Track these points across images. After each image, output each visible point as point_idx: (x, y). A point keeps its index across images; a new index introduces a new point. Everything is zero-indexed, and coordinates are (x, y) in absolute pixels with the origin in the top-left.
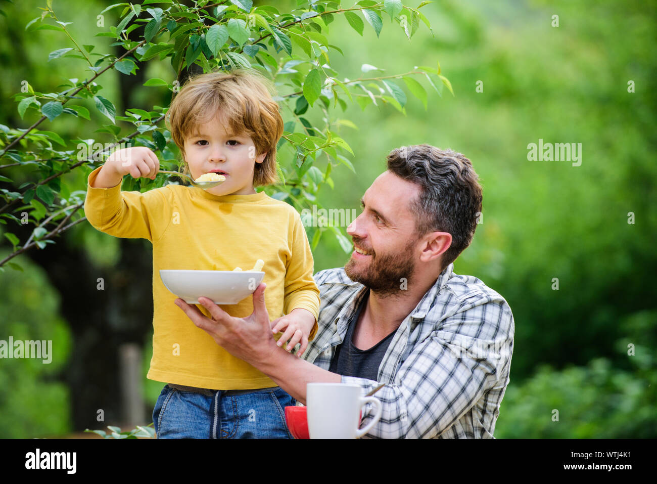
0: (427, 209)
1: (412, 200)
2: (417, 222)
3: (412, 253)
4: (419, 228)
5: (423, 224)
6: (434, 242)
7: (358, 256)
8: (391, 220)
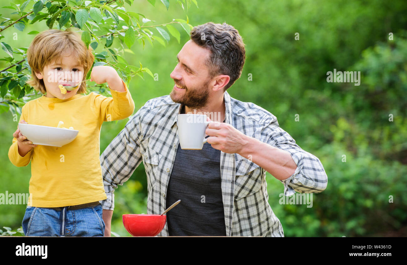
0: (215, 64)
1: (206, 59)
2: (209, 70)
3: (207, 87)
4: (211, 74)
5: (213, 71)
6: (220, 80)
7: (177, 89)
8: (195, 70)
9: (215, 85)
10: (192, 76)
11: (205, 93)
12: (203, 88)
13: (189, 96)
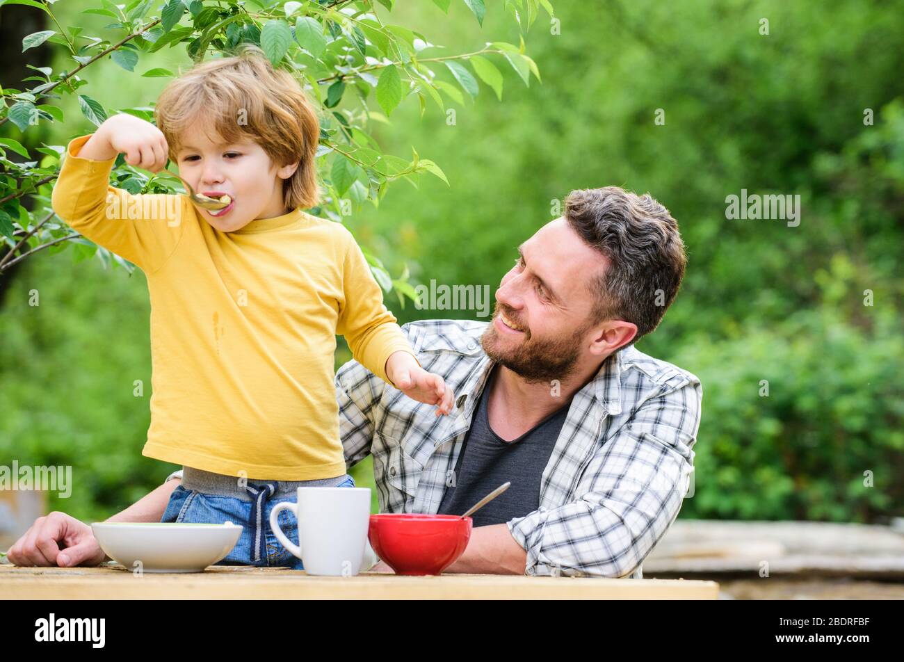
0: (613, 292)
1: (594, 276)
2: (595, 304)
3: (580, 342)
4: (597, 313)
5: (603, 308)
6: (612, 332)
7: (505, 328)
8: (561, 297)
9: (598, 341)
10: (552, 308)
11: (571, 354)
12: (568, 342)
13: (530, 353)
